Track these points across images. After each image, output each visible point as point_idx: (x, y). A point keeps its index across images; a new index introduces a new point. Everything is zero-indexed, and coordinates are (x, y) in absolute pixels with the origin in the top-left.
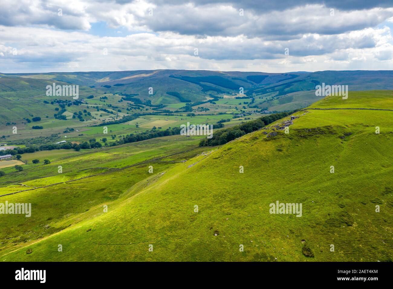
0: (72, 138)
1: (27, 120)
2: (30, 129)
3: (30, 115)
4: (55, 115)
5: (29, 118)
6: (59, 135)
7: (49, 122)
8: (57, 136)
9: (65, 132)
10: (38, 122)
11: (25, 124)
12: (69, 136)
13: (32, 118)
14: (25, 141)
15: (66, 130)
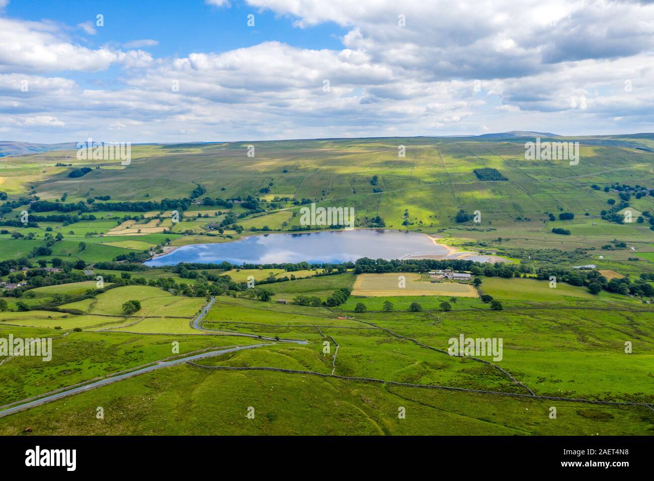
0: (613, 262)
1: (551, 215)
2: (548, 233)
3: (558, 207)
4: (603, 213)
5: (553, 213)
6: (589, 253)
7: (586, 223)
8: (586, 253)
9: (606, 248)
10: (568, 222)
11: (544, 222)
12: (609, 258)
13: (561, 213)
14: (526, 252)
15: (610, 244)
